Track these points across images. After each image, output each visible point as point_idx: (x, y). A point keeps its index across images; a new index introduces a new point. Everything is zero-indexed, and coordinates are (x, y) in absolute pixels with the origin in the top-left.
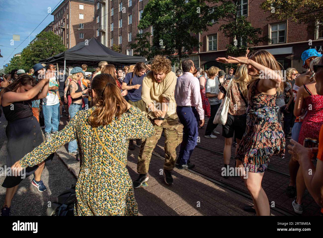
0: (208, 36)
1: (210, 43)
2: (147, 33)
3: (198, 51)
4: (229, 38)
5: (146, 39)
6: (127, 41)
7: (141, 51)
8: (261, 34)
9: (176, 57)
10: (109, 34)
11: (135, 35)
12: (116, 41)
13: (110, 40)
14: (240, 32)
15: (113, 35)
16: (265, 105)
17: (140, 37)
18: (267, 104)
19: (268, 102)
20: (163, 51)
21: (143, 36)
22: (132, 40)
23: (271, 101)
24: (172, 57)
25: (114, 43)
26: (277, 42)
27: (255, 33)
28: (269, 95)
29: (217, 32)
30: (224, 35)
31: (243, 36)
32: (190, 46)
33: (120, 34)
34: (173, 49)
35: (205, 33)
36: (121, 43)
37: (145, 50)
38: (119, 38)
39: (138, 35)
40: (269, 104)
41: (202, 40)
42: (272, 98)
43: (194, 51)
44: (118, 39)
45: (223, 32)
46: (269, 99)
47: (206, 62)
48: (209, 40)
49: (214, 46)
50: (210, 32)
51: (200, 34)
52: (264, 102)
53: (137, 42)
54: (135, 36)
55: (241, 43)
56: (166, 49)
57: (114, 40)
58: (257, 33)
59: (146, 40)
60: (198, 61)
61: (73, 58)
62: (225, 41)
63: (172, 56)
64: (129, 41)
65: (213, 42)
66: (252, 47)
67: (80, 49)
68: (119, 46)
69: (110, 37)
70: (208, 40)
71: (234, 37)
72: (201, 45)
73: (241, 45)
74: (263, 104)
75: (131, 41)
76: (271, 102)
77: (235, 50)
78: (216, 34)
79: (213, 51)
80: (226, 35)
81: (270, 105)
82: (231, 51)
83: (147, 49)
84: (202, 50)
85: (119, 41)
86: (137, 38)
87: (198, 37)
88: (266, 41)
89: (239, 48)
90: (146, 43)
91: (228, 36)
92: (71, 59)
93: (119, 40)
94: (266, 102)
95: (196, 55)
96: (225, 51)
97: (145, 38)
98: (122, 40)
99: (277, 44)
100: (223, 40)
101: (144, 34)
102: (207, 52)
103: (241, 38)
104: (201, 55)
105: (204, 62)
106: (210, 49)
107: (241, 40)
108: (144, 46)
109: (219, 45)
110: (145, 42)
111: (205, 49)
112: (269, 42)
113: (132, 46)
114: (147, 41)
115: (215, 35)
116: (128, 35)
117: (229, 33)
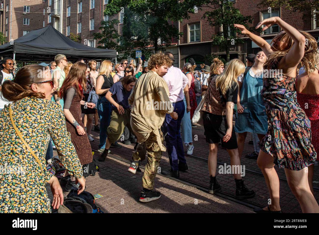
0: (189, 25)
1: (192, 33)
2: (115, 20)
3: (177, 42)
4: (214, 27)
5: (113, 27)
6: (89, 30)
7: (106, 42)
8: (251, 23)
9: (151, 50)
10: (64, 20)
11: (99, 22)
12: (73, 29)
13: (65, 27)
14: (228, 20)
15: (69, 22)
16: (283, 87)
17: (106, 25)
18: (285, 86)
19: (286, 84)
20: (135, 42)
21: (110, 24)
22: (95, 28)
23: (289, 83)
24: (146, 50)
25: (71, 32)
26: (270, 33)
27: (245, 21)
28: (289, 77)
29: (200, 20)
30: (208, 23)
31: (231, 25)
32: (168, 36)
33: (79, 21)
34: (147, 40)
35: (186, 21)
36: (80, 32)
37: (111, 41)
38: (78, 25)
39: (103, 23)
40: (287, 86)
41: (182, 30)
42: (291, 81)
43: (173, 42)
44: (76, 27)
45: (208, 20)
46: (288, 82)
47: (187, 55)
48: (191, 29)
49: (196, 37)
50: (192, 20)
51: (179, 22)
52: (282, 84)
53: (101, 31)
54: (99, 24)
55: (229, 33)
56: (138, 39)
57: (70, 28)
58: (247, 21)
59: (113, 29)
60: (178, 54)
61: (24, 51)
62: (209, 30)
63: (146, 48)
64: (90, 29)
65: (195, 32)
66: (242, 38)
67: (34, 39)
68: (77, 36)
69: (65, 24)
70: (189, 29)
71: (220, 26)
72: (181, 36)
73: (229, 35)
74: (281, 86)
75: (93, 29)
76: (290, 85)
77: (223, 42)
78: (200, 22)
79: (195, 42)
80: (211, 24)
81: (287, 88)
82: (217, 43)
83: (115, 40)
84: (183, 41)
85: (78, 29)
86: (101, 26)
87: (177, 25)
88: (258, 31)
89: (227, 39)
90: (114, 33)
91: (214, 25)
92: (23, 52)
93: (78, 27)
94: (284, 84)
95: (175, 47)
96: (211, 42)
97: (111, 27)
98: (82, 29)
99: (270, 34)
100: (207, 30)
101: (111, 21)
102: (189, 44)
103: (229, 27)
104: (181, 47)
105: (185, 56)
106: (192, 40)
107: (229, 29)
108: (111, 36)
109: (202, 36)
110: (113, 31)
111: (185, 40)
112: (261, 32)
113: (94, 35)
114: (115, 31)
115: (198, 24)
116: (90, 22)
117: (214, 21)
